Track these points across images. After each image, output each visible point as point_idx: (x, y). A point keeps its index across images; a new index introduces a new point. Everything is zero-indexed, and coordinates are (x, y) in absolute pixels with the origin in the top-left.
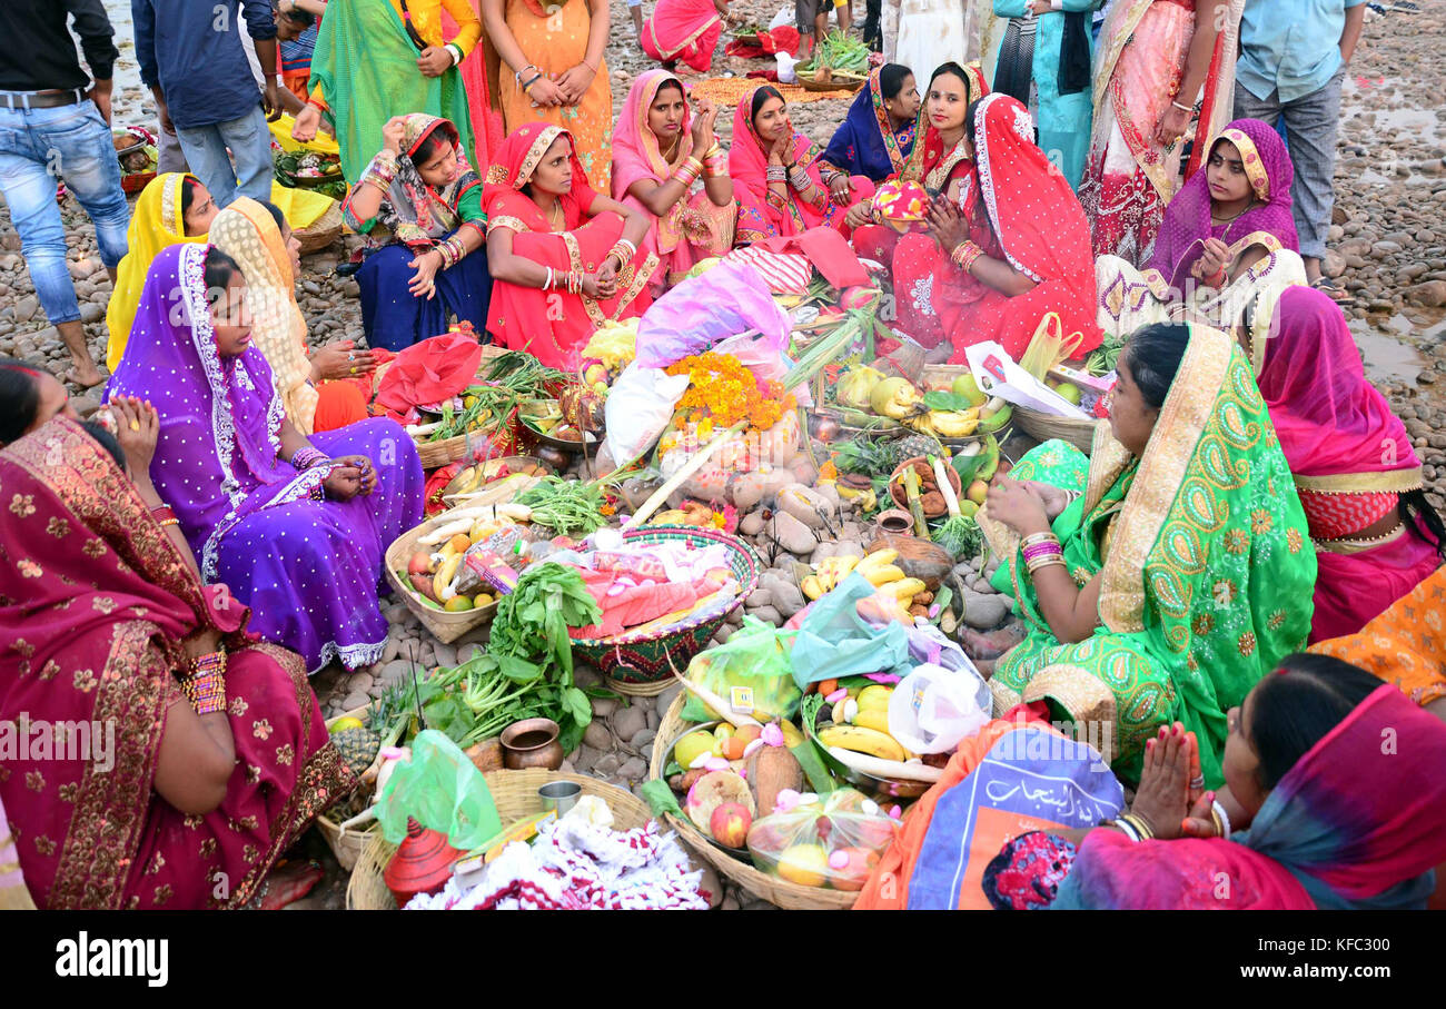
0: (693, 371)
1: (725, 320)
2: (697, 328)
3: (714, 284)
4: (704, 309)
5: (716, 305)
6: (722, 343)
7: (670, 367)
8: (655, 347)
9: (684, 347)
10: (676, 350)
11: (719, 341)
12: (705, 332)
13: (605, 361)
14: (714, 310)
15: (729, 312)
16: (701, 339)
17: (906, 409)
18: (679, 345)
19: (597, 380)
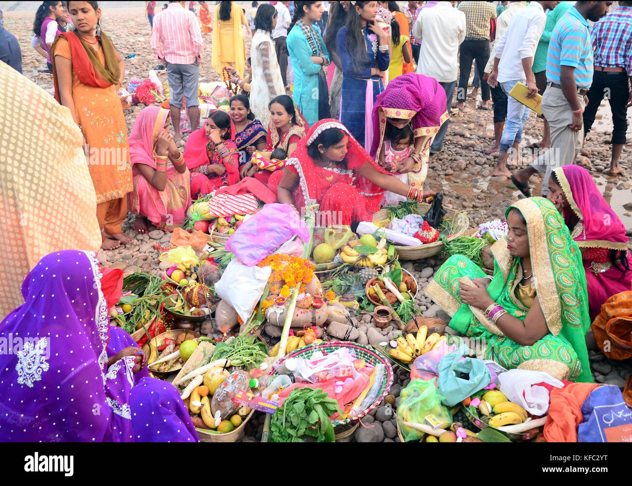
0: (273, 263)
1: (284, 234)
2: (271, 241)
3: (270, 217)
4: (272, 230)
5: (279, 228)
6: (283, 246)
7: (261, 263)
8: (251, 255)
9: (266, 252)
10: (263, 254)
11: (281, 245)
12: (275, 242)
13: (180, 266)
14: (278, 230)
15: (286, 229)
16: (274, 246)
17: (357, 257)
18: (263, 251)
19: (181, 279)
